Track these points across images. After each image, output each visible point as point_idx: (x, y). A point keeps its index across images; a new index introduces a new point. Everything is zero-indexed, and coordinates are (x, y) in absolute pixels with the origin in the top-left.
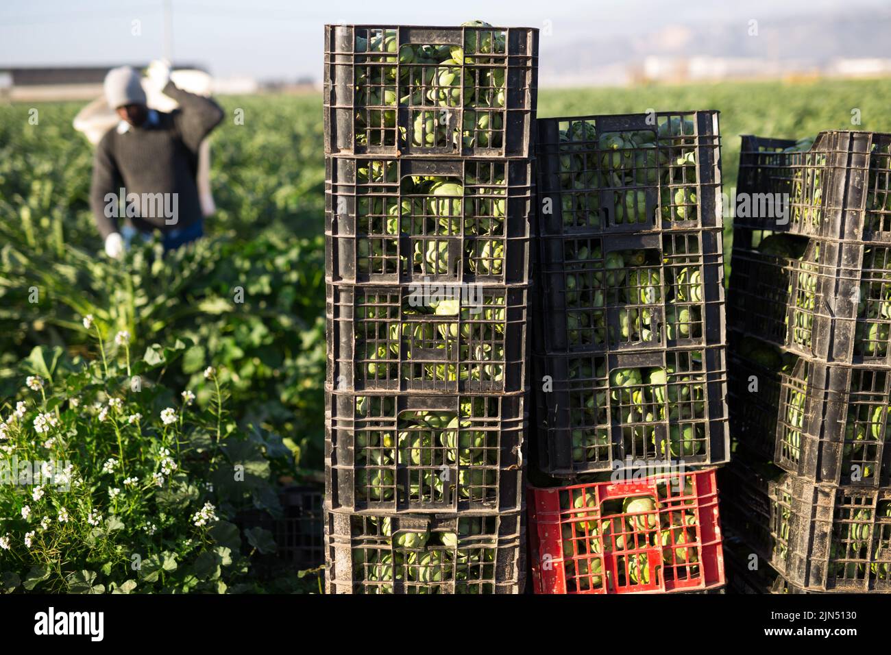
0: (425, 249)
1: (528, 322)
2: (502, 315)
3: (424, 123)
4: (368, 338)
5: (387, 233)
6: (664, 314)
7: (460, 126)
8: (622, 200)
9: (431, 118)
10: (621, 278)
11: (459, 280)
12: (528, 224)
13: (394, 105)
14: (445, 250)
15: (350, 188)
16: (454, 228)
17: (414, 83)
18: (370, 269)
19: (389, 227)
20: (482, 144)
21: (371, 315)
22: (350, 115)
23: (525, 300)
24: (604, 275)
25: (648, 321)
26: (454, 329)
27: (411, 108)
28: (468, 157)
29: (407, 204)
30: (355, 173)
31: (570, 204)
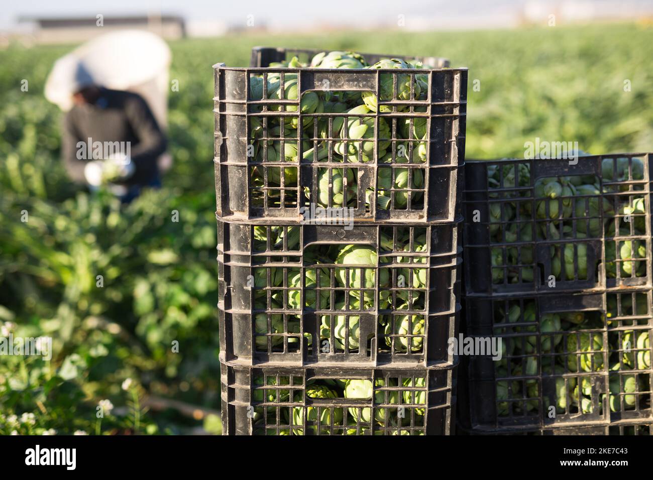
0: (333, 322)
1: (452, 406)
2: (423, 398)
3: (331, 182)
4: (268, 423)
5: (289, 307)
6: (607, 384)
7: (373, 184)
8: (559, 254)
9: (339, 175)
10: (558, 340)
11: (373, 360)
12: (453, 297)
13: (296, 162)
14: (356, 326)
15: (244, 258)
16: (366, 299)
17: (319, 136)
18: (270, 348)
19: (291, 301)
20: (400, 206)
21: (271, 398)
22: (244, 174)
23: (449, 381)
24: (538, 339)
25: (588, 391)
26: (367, 414)
27: (316, 165)
28: (383, 221)
29: (312, 273)
30: (250, 241)
31: (500, 259)
